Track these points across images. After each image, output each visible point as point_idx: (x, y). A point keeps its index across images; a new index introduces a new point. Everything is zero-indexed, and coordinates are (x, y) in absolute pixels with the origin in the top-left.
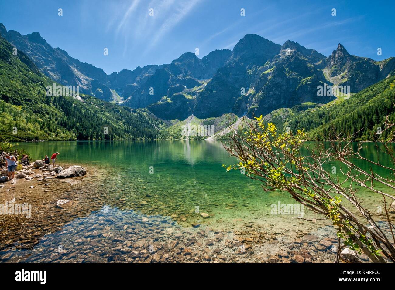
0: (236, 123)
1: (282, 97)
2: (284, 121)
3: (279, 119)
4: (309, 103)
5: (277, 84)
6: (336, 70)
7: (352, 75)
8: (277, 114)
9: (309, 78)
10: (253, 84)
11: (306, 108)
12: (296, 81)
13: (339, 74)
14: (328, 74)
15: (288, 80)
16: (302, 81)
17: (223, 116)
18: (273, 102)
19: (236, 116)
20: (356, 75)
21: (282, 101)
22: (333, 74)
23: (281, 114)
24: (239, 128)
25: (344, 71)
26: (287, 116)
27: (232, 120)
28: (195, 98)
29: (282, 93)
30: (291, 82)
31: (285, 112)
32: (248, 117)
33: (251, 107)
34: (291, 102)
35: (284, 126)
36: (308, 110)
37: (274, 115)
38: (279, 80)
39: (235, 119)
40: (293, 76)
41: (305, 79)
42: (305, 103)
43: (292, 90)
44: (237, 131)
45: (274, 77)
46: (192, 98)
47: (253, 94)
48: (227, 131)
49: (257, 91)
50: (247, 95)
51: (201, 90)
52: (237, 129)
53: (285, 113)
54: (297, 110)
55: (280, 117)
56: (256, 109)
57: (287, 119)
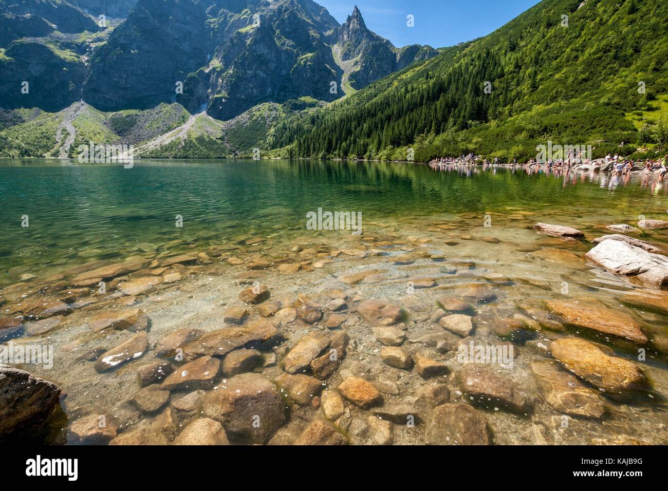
0: (184, 126)
1: (268, 84)
2: (269, 125)
3: (261, 122)
4: (308, 99)
5: (260, 56)
6: (350, 51)
7: (365, 62)
8: (259, 113)
9: (310, 55)
10: (220, 51)
11: (303, 106)
12: (292, 57)
13: (353, 58)
14: (339, 55)
15: (278, 52)
16: (300, 58)
17: (157, 109)
18: (254, 91)
19: (186, 111)
20: (370, 64)
21: (269, 90)
22: (346, 57)
23: (265, 114)
24: (189, 136)
25: (358, 54)
26: (274, 117)
27: (177, 118)
28: (87, 61)
29: (268, 75)
30: (283, 56)
31: (272, 110)
32: (209, 114)
33: (216, 96)
34: (282, 93)
35: (269, 135)
36: (306, 111)
37: (254, 115)
38: (263, 50)
39: (183, 117)
40: (285, 47)
41: (304, 56)
42: (303, 99)
43: (284, 72)
44: (185, 140)
45: (255, 42)
46: (76, 59)
47: (219, 69)
48: (164, 141)
49: (227, 65)
50: (207, 71)
51: (102, 44)
52: (186, 137)
53: (272, 113)
54: (291, 108)
55: (263, 118)
56: (223, 100)
57: (274, 123)
